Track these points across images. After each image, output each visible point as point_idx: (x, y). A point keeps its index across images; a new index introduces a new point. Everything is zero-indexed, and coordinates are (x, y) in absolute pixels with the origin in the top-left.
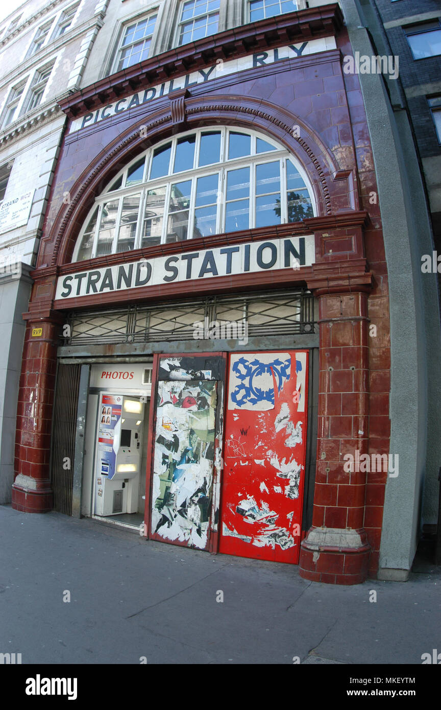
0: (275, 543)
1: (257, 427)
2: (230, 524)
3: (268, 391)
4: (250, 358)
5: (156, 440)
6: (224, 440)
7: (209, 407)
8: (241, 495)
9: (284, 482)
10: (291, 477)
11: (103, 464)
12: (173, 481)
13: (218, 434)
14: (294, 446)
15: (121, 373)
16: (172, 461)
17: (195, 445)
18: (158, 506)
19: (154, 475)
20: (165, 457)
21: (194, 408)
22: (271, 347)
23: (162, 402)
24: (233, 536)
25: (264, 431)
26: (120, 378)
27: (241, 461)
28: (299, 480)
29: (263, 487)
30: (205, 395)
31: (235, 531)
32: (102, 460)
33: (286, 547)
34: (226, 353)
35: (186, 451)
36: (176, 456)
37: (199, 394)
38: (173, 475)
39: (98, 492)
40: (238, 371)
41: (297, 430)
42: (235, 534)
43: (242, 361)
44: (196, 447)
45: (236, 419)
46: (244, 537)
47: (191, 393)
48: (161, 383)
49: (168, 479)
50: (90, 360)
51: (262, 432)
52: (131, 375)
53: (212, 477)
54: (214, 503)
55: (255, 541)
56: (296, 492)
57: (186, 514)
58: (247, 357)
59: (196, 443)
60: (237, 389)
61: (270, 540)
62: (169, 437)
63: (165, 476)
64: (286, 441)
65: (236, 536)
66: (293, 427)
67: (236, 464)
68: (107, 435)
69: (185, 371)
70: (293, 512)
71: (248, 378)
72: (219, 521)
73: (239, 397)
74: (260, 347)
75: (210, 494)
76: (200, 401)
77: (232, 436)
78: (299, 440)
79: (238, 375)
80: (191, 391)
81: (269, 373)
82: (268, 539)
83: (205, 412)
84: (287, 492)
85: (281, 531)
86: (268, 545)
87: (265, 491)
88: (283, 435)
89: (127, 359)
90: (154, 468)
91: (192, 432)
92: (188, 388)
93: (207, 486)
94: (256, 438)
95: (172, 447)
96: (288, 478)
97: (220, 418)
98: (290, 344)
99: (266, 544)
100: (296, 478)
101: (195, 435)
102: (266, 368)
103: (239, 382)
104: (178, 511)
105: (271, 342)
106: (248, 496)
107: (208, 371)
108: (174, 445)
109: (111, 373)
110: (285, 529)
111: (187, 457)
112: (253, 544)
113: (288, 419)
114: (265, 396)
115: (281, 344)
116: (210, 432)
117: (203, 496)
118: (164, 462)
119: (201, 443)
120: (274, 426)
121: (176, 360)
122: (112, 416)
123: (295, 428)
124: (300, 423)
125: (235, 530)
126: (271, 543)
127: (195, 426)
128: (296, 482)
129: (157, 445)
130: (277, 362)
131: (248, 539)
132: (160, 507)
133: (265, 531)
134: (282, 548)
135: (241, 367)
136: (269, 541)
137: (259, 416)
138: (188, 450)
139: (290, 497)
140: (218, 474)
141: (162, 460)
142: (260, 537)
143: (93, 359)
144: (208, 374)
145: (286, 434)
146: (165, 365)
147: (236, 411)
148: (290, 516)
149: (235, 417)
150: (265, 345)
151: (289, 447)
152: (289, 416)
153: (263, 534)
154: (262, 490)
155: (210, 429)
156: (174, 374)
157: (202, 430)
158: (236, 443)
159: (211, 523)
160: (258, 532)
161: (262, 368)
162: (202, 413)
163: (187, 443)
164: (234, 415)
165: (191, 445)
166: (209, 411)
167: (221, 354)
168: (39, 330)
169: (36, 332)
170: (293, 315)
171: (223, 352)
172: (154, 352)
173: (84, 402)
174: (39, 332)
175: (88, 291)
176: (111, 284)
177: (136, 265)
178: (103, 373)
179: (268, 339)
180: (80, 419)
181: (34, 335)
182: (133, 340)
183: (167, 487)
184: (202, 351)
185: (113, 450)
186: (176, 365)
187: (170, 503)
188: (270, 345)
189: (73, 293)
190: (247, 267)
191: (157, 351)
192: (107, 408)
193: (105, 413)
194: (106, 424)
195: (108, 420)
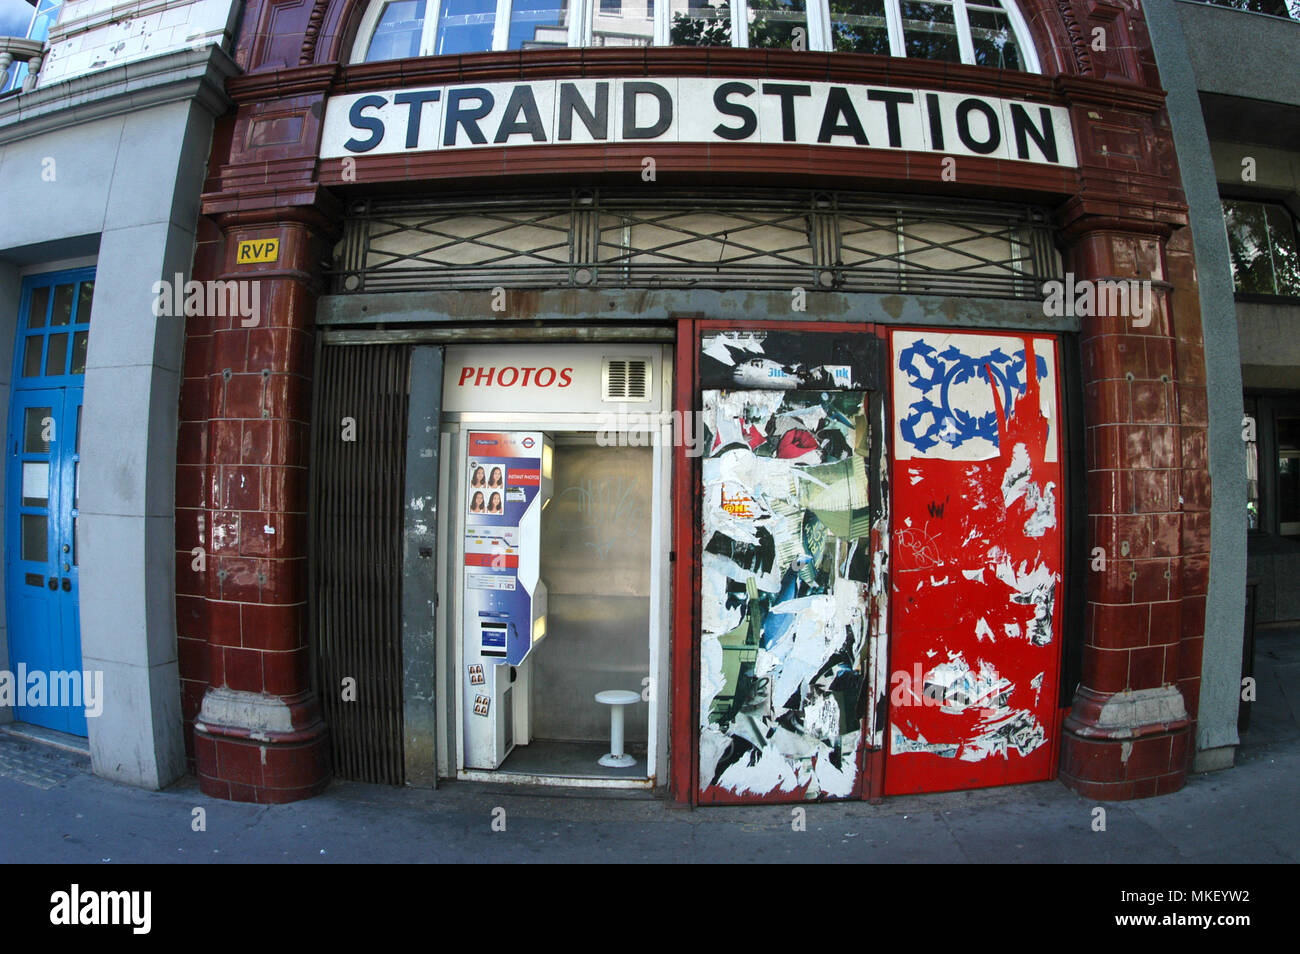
0: (1006, 745)
1: (964, 496)
2: (910, 725)
3: (983, 417)
4: (939, 342)
5: (705, 546)
6: (891, 531)
7: (850, 454)
8: (935, 653)
9: (1023, 612)
10: (1038, 600)
11: (484, 625)
12: (763, 644)
13: (878, 517)
14: (1041, 534)
15: (528, 371)
16: (756, 596)
17: (819, 551)
18: (719, 716)
19: (705, 638)
20: (734, 587)
21: (813, 458)
22: (982, 323)
23: (716, 445)
24: (918, 750)
25: (981, 505)
26: (525, 383)
27: (932, 578)
28: (1052, 604)
29: (982, 628)
30: (839, 426)
31: (921, 739)
32: (481, 614)
33: (1029, 749)
34: (883, 327)
35: (796, 566)
36: (767, 583)
37: (822, 423)
38: (762, 631)
39: (471, 704)
40: (913, 371)
41: (1046, 500)
42: (922, 745)
43: (921, 348)
44: (821, 553)
45: (915, 481)
46: (942, 747)
47: (801, 422)
48: (709, 396)
49: (747, 643)
50: (445, 333)
51: (976, 508)
52: (563, 375)
53: (866, 622)
54: (872, 685)
55: (966, 750)
56: (1048, 630)
57: (802, 723)
58: (930, 339)
59: (823, 543)
60: (914, 412)
61: (997, 741)
62: (743, 534)
63: (736, 637)
64: (1026, 524)
65: (924, 750)
66: (1039, 494)
67: (921, 585)
68: (496, 543)
69: (779, 367)
70: (1042, 674)
71: (937, 388)
72: (883, 725)
73: (920, 430)
74: (958, 319)
75: (862, 663)
76: (826, 441)
77: (908, 522)
78: (1050, 521)
79: (914, 379)
80: (801, 417)
81: (983, 379)
82: (994, 741)
83: (843, 466)
84: (1030, 634)
85: (1019, 718)
86: (993, 753)
87: (986, 636)
88: (1020, 513)
89: (582, 331)
90: (704, 619)
91: (810, 518)
92: (791, 409)
93: (855, 646)
94: (964, 521)
95: (754, 560)
96: (1032, 603)
97: (882, 479)
98: (1021, 321)
99: (989, 753)
100: (1046, 602)
101: (818, 526)
102: (976, 368)
103: (917, 395)
104: (778, 720)
105: (982, 310)
106: (950, 654)
107: (840, 368)
108: (761, 554)
109: (492, 370)
110: (1026, 712)
111: (798, 582)
112: (963, 758)
113: (1027, 478)
114: (977, 427)
115: (1004, 318)
116: (857, 514)
117: (845, 672)
118: (732, 602)
119: (834, 544)
120: (1000, 493)
121: (751, 337)
122: (506, 491)
123: (1042, 496)
124: (1051, 485)
125: (920, 735)
126: (999, 747)
127: (819, 502)
128: (1047, 610)
129: (708, 559)
130: (997, 355)
131: (948, 749)
132: (724, 718)
133: (987, 724)
134: (1020, 752)
135: (918, 361)
136: (996, 745)
137: (969, 473)
138: (801, 564)
139: (1037, 642)
140: (881, 613)
141: (725, 597)
142: (978, 741)
143: (456, 330)
144: (842, 375)
145: (1026, 509)
146: (717, 348)
147: (915, 462)
148: (1036, 683)
149: (914, 476)
150: (970, 317)
151: (1032, 538)
152: (1030, 472)
153: (984, 733)
154: (980, 637)
155: (857, 507)
156: (747, 371)
157: (837, 512)
158: (919, 536)
159: (865, 732)
160: (972, 729)
161: (966, 367)
162: (835, 470)
163: (798, 549)
164: (911, 471)
165: (809, 551)
166: (851, 464)
167: (871, 329)
168: (268, 245)
169: (251, 253)
170: (1016, 260)
171: (876, 324)
172: (673, 314)
173: (429, 453)
174: (267, 251)
175: (450, 138)
176: (534, 127)
177: (616, 86)
178: (465, 370)
179: (974, 303)
180: (418, 504)
181: (246, 260)
182: (595, 281)
183: (743, 663)
184: (816, 319)
185: (518, 582)
186: (751, 349)
187: (754, 703)
188: (980, 316)
189: (393, 143)
190: (938, 140)
191: (683, 313)
192: (488, 468)
193: (483, 482)
194: (489, 513)
195: (496, 502)
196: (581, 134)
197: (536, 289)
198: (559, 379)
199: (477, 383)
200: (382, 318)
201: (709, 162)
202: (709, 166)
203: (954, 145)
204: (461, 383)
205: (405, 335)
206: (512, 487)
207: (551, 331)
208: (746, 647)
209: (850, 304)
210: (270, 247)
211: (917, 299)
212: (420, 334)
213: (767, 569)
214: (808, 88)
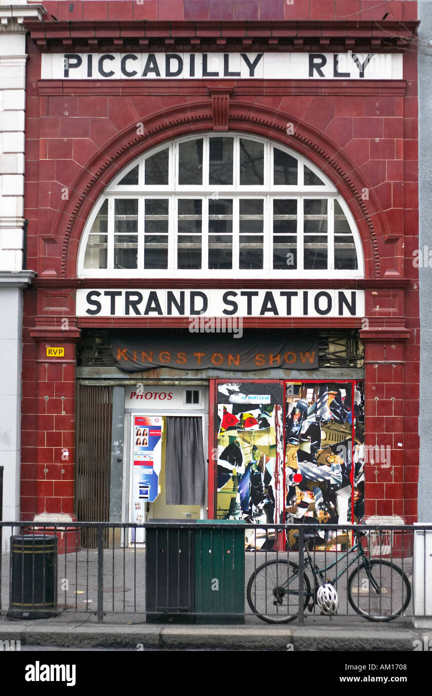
5: (218, 457)
6: (285, 453)
7: (269, 426)
11: (140, 487)
12: (238, 491)
13: (279, 448)
15: (156, 394)
16: (236, 474)
17: (258, 459)
18: (224, 517)
20: (229, 472)
21: (256, 427)
22: (323, 377)
26: (155, 399)
30: (265, 416)
32: (139, 483)
34: (283, 381)
35: (250, 464)
36: (240, 470)
37: (259, 415)
38: (238, 487)
39: (135, 517)
44: (259, 460)
47: (252, 415)
48: (220, 405)
49: (233, 491)
50: (127, 382)
52: (169, 396)
54: (278, 507)
57: (252, 520)
59: (260, 457)
63: (229, 489)
68: (145, 457)
69: (244, 396)
74: (312, 376)
76: (261, 422)
80: (252, 413)
89: (177, 383)
91: (255, 448)
92: (249, 411)
95: (235, 463)
98: (338, 376)
101: (257, 451)
104: (244, 519)
105: (323, 373)
107: (267, 396)
108: (238, 461)
111: (251, 470)
115: (331, 375)
116: (271, 447)
117: (268, 502)
118: (228, 477)
119: (263, 457)
121: (235, 385)
127: (257, 443)
132: (226, 517)
138: (252, 464)
140: (280, 482)
143: (131, 381)
144: (267, 399)
146: (223, 389)
150: (318, 375)
155: (272, 444)
156: (233, 398)
157: (264, 446)
162: (264, 431)
163: (250, 459)
165: (254, 459)
166: (270, 431)
167: (278, 381)
168: (59, 350)
169: (53, 352)
170: (339, 352)
171: (280, 379)
172: (208, 377)
173: (120, 425)
174: (60, 352)
175: (127, 312)
176: (158, 309)
177: (187, 292)
178: (132, 393)
179: (319, 370)
180: (116, 443)
181: (50, 355)
183: (232, 498)
184: (258, 378)
185: (153, 471)
186: (235, 390)
187: (236, 512)
188: (321, 375)
189: (105, 312)
190: (306, 312)
191: (212, 377)
192: (142, 430)
193: (140, 435)
194: (143, 446)
195: (145, 442)
196: (175, 313)
198: (167, 397)
199: (137, 398)
200: (103, 376)
203: (312, 313)
204: (131, 398)
205: (112, 383)
207: (166, 382)
210: (61, 351)
211: (297, 370)
212: (118, 382)
213: (240, 465)
214: (258, 292)
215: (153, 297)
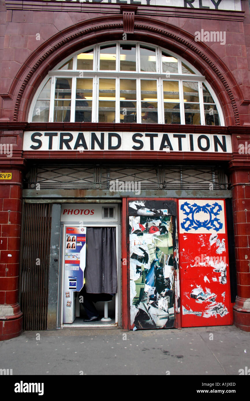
0: (216, 313)
1: (199, 243)
2: (187, 306)
3: (204, 222)
4: (191, 202)
5: (130, 257)
6: (179, 252)
7: (168, 232)
8: (193, 286)
9: (218, 274)
10: (222, 271)
11: (70, 280)
12: (146, 283)
13: (175, 249)
14: (221, 253)
15: (82, 210)
16: (144, 270)
17: (160, 258)
19: (131, 281)
20: (138, 268)
21: (158, 233)
22: (203, 197)
23: (133, 230)
24: (190, 314)
25: (204, 245)
26: (81, 214)
27: (191, 265)
28: (226, 272)
29: (206, 279)
30: (164, 225)
31: (191, 310)
32: (69, 277)
33: (223, 315)
34: (176, 199)
35: (154, 262)
36: (147, 266)
37: (160, 224)
38: (146, 279)
39: (66, 303)
40: (184, 210)
41: (222, 244)
42: (191, 312)
43: (186, 204)
44: (161, 258)
45: (185, 239)
46: (197, 313)
47: (155, 224)
48: (131, 218)
49: (142, 283)
50: (60, 201)
51: (202, 246)
52: (92, 212)
53: (173, 277)
54: (176, 294)
55: (204, 314)
56: (225, 280)
57: (157, 305)
58: (189, 201)
59: (161, 256)
60: (185, 221)
61: (213, 312)
62: (141, 254)
63: (139, 281)
64: (217, 251)
65: (192, 313)
66: (220, 242)
67: (188, 267)
68: (73, 257)
69: (149, 210)
70: (225, 292)
71: (191, 214)
72: (180, 305)
73: (186, 226)
74: (196, 196)
75: (173, 288)
76: (161, 229)
77: (184, 250)
78: (224, 249)
79: (184, 212)
80: (154, 223)
82: (212, 312)
83: (166, 235)
84: (220, 281)
85: (219, 305)
86: (212, 315)
87: (207, 281)
88: (215, 247)
89: (98, 201)
90: (130, 276)
91: (157, 249)
92: (152, 221)
93: (171, 283)
94: (199, 250)
95: (143, 260)
96: (220, 272)
97: (176, 239)
98: (214, 196)
99: (211, 315)
100: (224, 272)
101: (160, 251)
102: (201, 209)
103: (185, 216)
104: (151, 304)
105: (203, 193)
106: (197, 286)
107: (165, 210)
108: (145, 259)
110: (221, 303)
111: (155, 266)
112: (204, 316)
113: (217, 238)
114: (202, 225)
115: (209, 195)
116: (170, 248)
117: (169, 291)
118: (138, 272)
119: (164, 256)
120: (209, 242)
121: (142, 202)
122: (76, 243)
123: (221, 242)
124: (224, 240)
125: (190, 309)
126: (214, 314)
127: (159, 245)
128: (225, 274)
129: (131, 260)
130: (208, 205)
131: (199, 313)
132: (136, 304)
133: (210, 306)
134: (221, 316)
135: (186, 207)
136: (213, 313)
137: (200, 237)
138: (156, 261)
139: (222, 283)
140: (177, 274)
141: (136, 270)
142: (207, 311)
143: (64, 200)
144: (165, 212)
145: (216, 246)
146: (133, 205)
147: (185, 234)
148: (223, 295)
149: (185, 238)
150: (200, 195)
151: (219, 254)
152: (217, 236)
153: (209, 309)
154: (205, 281)
155: (170, 246)
156: (141, 211)
157: (165, 247)
158: (187, 254)
159: (175, 308)
160: (206, 308)
161: (199, 209)
162: (164, 236)
163: (154, 257)
164: (184, 236)
165: (157, 258)
166: (168, 235)
167: (173, 199)
169: (3, 176)
170: (213, 179)
171: (174, 198)
172: (121, 196)
173: (57, 233)
175: (61, 147)
176: (85, 145)
177: (106, 134)
178: (65, 210)
179: (201, 192)
180: (54, 247)
181: (1, 179)
182: (100, 187)
183: (141, 288)
184: (158, 197)
185: (80, 268)
186: (141, 205)
187: (144, 299)
188: (203, 195)
189: (45, 147)
190: (192, 148)
191: (124, 196)
192: (71, 237)
193: (70, 241)
194: (72, 249)
195: (74, 246)
196: (97, 148)
197: (85, 189)
198: (90, 213)
199: (68, 214)
200: (42, 196)
201: (131, 156)
202: (131, 157)
203: (197, 149)
204: (64, 214)
205: (49, 201)
206: (78, 242)
207: (89, 201)
208: (142, 284)
209: (167, 193)
210: (9, 175)
211: (186, 191)
212: (53, 201)
213: (147, 263)
214: (157, 134)
215: (81, 137)
